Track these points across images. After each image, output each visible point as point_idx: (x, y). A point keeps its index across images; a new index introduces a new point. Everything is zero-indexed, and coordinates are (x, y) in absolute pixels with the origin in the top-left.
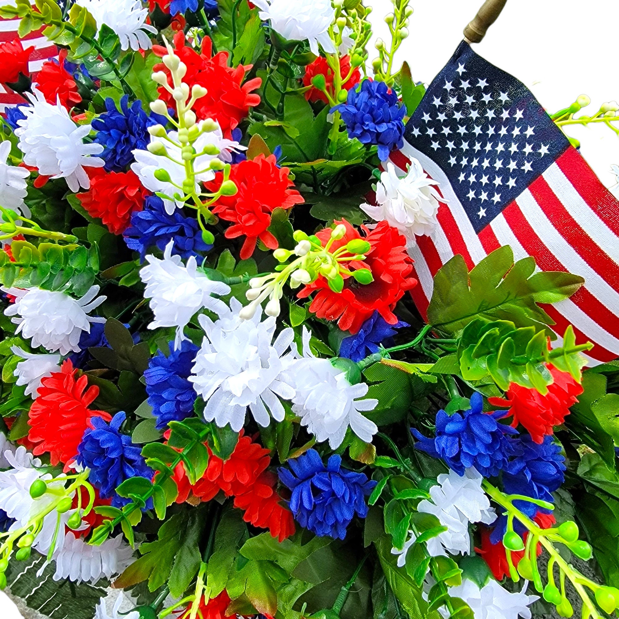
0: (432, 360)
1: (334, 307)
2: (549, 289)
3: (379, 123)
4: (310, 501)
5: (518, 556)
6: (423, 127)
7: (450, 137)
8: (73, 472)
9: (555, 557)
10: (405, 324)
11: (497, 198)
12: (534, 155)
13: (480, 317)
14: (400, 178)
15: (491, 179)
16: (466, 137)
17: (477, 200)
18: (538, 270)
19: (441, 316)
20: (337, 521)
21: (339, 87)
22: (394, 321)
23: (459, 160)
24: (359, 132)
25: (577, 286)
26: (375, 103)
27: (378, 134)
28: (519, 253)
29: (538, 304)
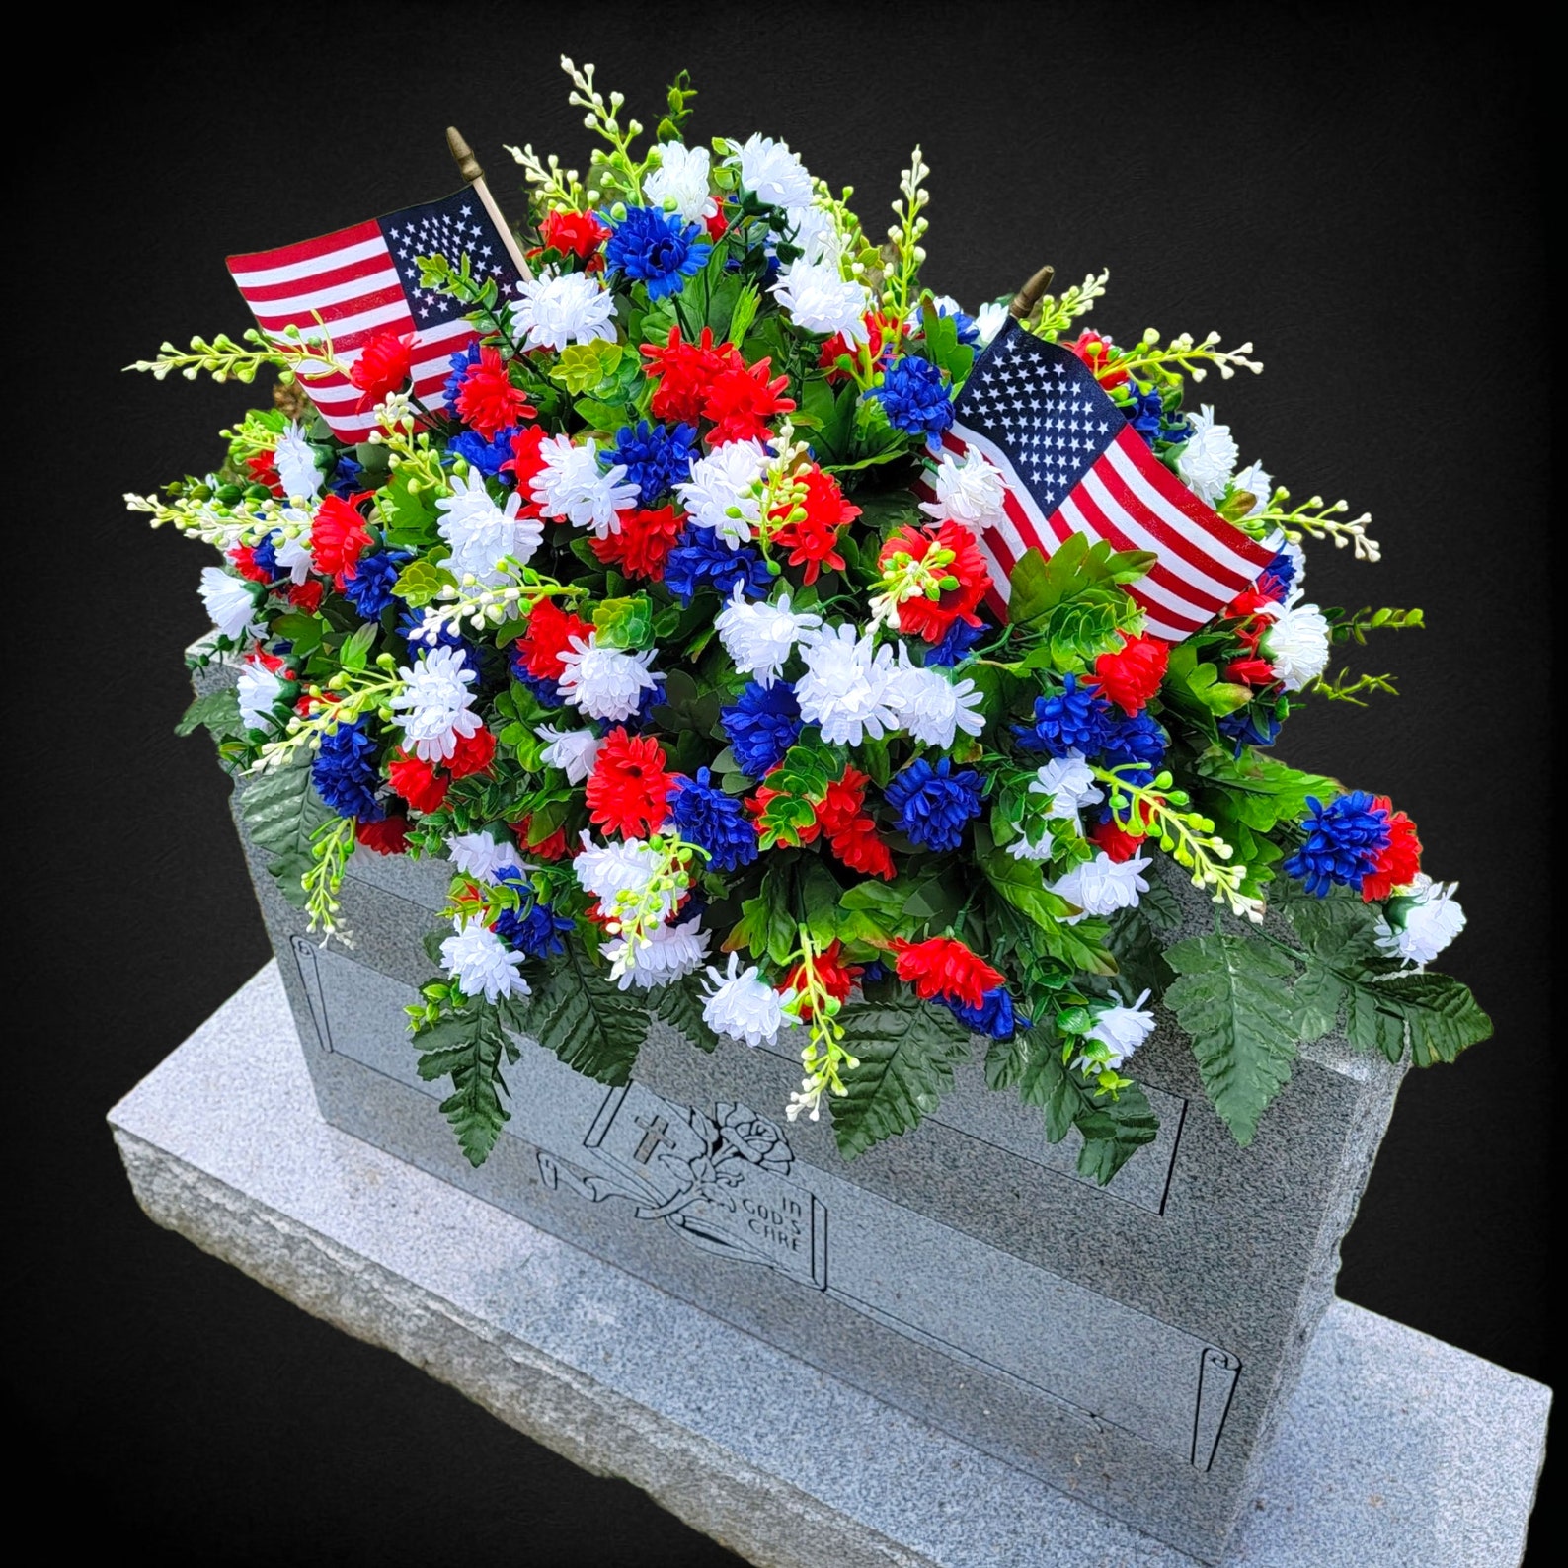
0: (1022, 658)
1: (916, 619)
2: (1128, 569)
3: (924, 408)
4: (926, 807)
5: (1125, 814)
6: (974, 405)
7: (1006, 413)
9: (1155, 805)
10: (989, 627)
11: (1063, 480)
12: (1095, 434)
13: (1063, 605)
14: (958, 467)
15: (1055, 459)
16: (1023, 412)
17: (1042, 483)
18: (1113, 552)
19: (1022, 613)
20: (953, 825)
21: (869, 369)
22: (979, 624)
23: (1018, 437)
24: (904, 423)
25: (1152, 563)
26: (917, 385)
27: (927, 422)
28: (1093, 538)
29: (1119, 585)
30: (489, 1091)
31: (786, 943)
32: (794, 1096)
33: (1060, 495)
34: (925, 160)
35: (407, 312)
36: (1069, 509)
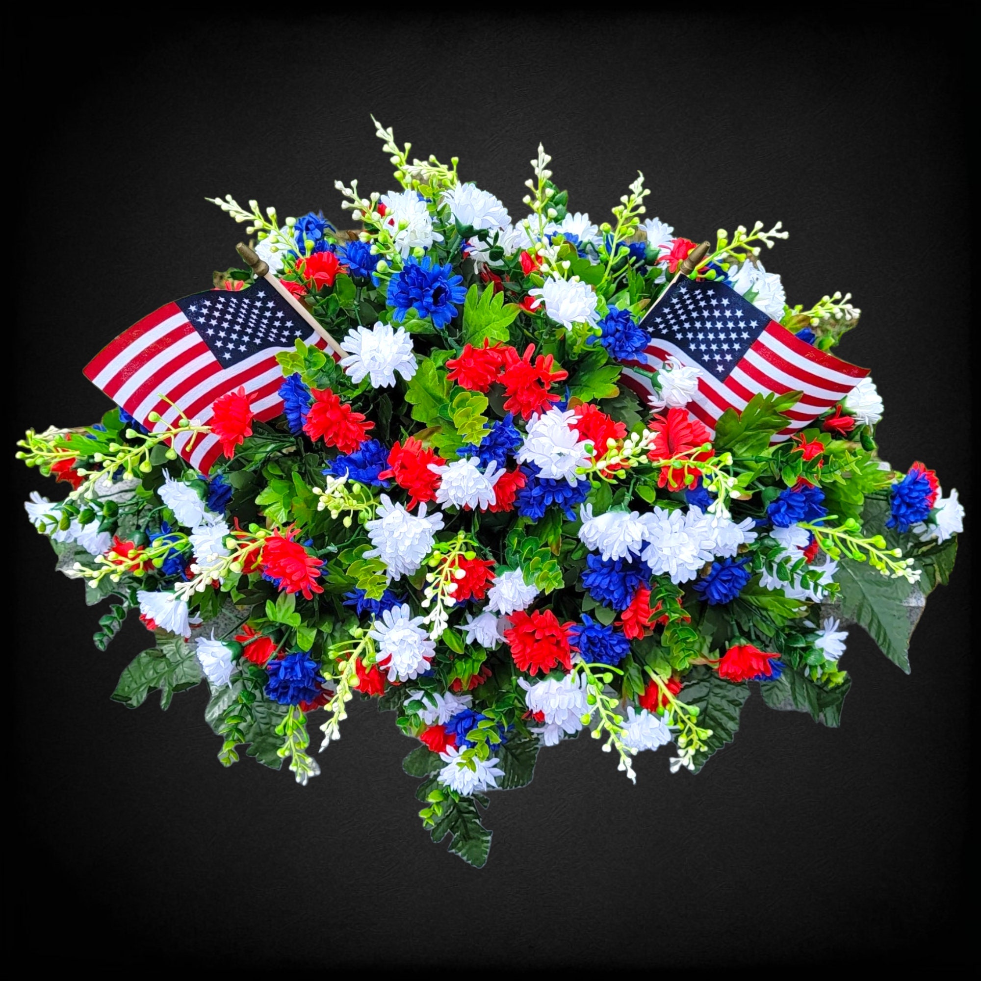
2: (785, 402)
8: (575, 665)
11: (729, 358)
15: (719, 346)
17: (712, 361)
18: (777, 396)
25: (802, 395)
28: (765, 392)
29: (782, 413)
30: (473, 826)
31: (639, 679)
32: (672, 760)
33: (729, 367)
34: (547, 151)
35: (214, 359)
36: (737, 374)
